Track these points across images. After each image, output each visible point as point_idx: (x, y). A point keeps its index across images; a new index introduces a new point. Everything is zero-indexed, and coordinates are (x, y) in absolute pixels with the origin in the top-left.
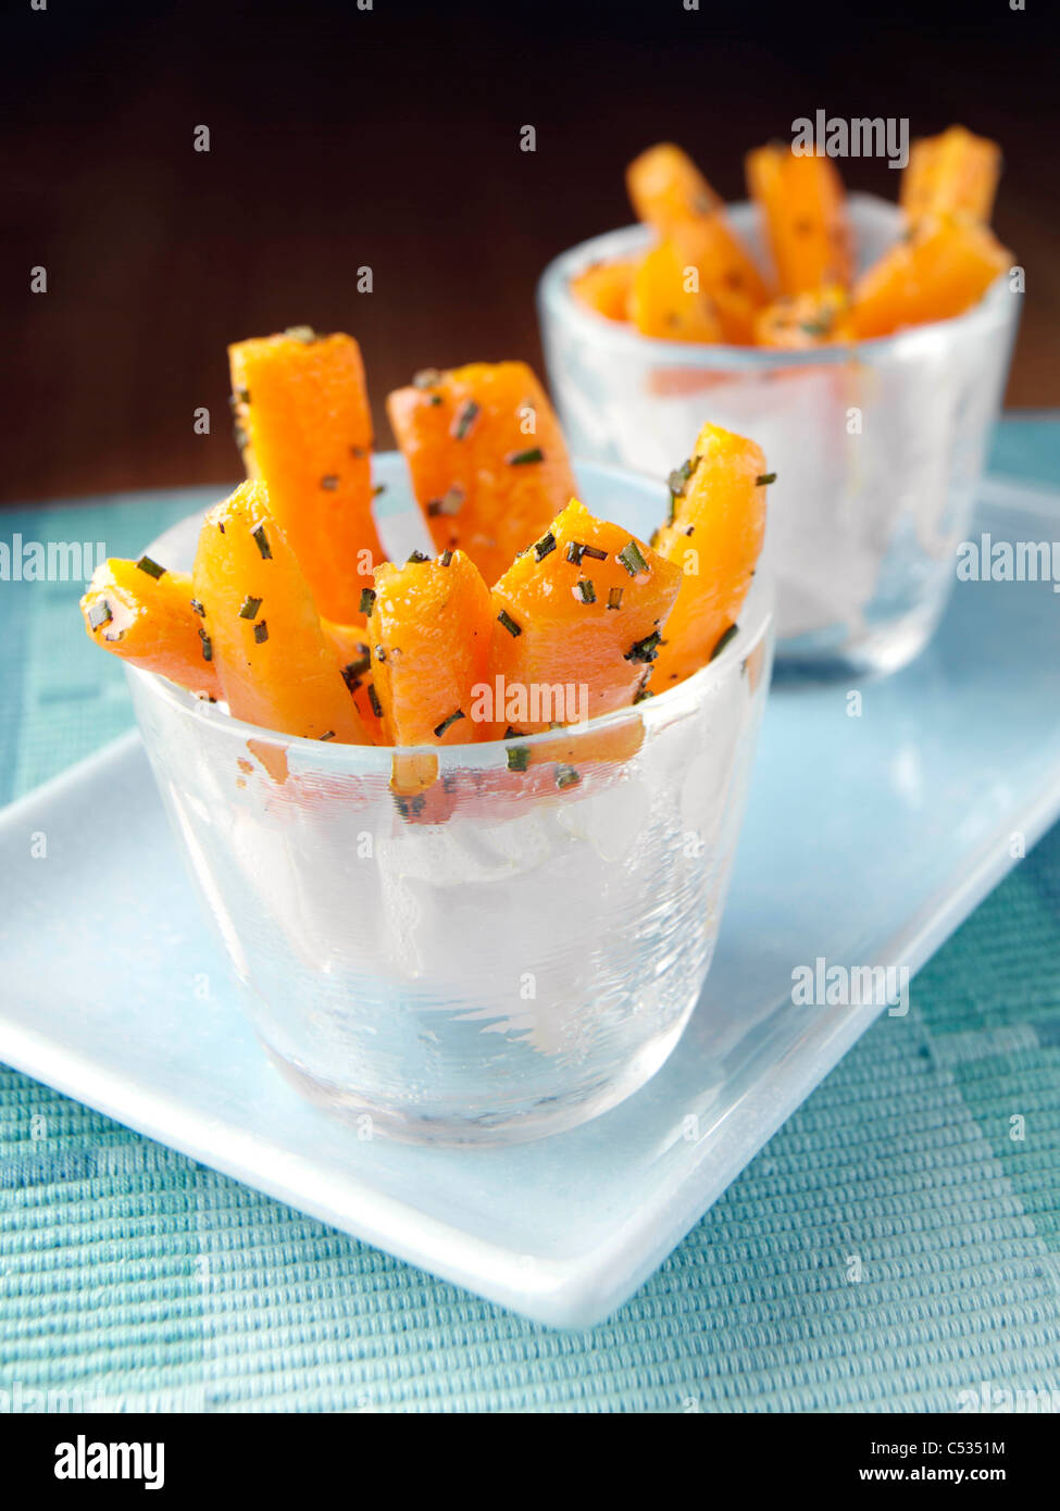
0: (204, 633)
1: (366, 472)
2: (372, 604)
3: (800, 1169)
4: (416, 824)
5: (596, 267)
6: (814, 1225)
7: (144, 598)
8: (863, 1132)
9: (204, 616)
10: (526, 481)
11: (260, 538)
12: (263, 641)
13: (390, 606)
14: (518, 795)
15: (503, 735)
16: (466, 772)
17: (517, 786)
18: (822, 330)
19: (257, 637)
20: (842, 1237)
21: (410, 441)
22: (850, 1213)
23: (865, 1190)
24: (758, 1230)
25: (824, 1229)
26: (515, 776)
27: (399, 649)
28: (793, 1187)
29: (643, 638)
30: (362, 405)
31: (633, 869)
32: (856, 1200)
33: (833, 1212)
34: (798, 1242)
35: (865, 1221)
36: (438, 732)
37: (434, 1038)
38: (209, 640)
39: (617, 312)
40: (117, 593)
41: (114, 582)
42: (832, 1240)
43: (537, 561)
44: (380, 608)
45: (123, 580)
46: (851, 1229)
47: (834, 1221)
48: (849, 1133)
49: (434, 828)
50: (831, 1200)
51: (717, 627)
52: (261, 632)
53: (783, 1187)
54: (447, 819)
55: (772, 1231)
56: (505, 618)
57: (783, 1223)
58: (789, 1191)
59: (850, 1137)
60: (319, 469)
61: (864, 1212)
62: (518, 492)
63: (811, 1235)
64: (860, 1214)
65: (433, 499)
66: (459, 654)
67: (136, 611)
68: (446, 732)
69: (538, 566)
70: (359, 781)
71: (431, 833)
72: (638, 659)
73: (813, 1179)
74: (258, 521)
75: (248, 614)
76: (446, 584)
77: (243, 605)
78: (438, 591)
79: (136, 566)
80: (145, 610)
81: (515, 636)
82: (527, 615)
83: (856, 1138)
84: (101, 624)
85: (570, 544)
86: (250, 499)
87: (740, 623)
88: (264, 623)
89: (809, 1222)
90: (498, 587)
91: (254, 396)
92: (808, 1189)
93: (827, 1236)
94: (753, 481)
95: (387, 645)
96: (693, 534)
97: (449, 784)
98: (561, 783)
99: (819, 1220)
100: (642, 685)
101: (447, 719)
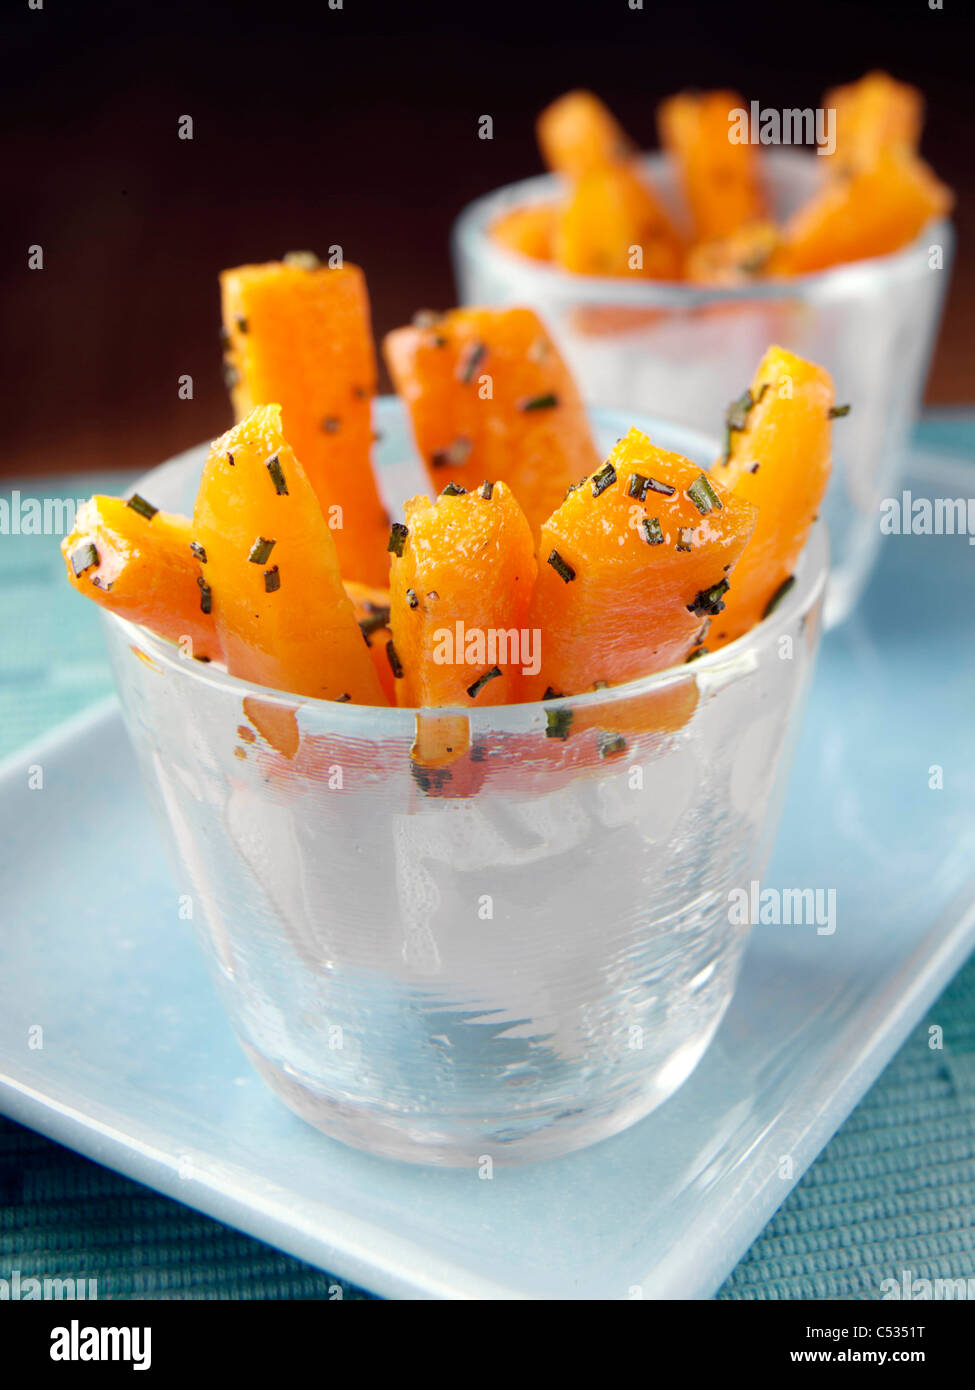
0: (204, 581)
1: (366, 416)
2: (404, 541)
3: (811, 1205)
4: (440, 798)
6: (828, 1269)
7: (136, 541)
8: (880, 1164)
9: (205, 561)
10: (549, 425)
11: (275, 470)
12: (274, 590)
13: (425, 544)
14: (558, 764)
15: (541, 697)
16: (501, 737)
17: (556, 756)
19: (267, 584)
20: (861, 1284)
21: (412, 388)
22: (869, 1256)
23: (885, 1229)
24: (766, 1274)
25: (841, 1273)
26: (556, 743)
27: (435, 592)
28: (804, 1224)
29: (710, 585)
30: (365, 343)
31: (679, 850)
32: (875, 1241)
33: (850, 1254)
34: (811, 1289)
35: (886, 1266)
36: (471, 691)
37: (447, 1042)
38: (209, 590)
39: (542, 253)
40: (105, 535)
41: (101, 522)
42: (850, 1287)
43: (595, 496)
44: (413, 546)
45: (111, 519)
46: (871, 1274)
47: (851, 1265)
48: (864, 1164)
49: (462, 802)
50: (847, 1239)
51: (772, 580)
52: (272, 581)
53: (792, 1225)
54: (477, 792)
55: (782, 1276)
56: (557, 561)
57: (794, 1267)
58: (799, 1230)
59: (866, 1169)
60: (320, 409)
61: (884, 1255)
62: (531, 441)
63: (826, 1281)
64: (880, 1257)
65: (437, 448)
66: (502, 599)
67: (126, 554)
68: (480, 692)
69: (595, 501)
70: (376, 747)
71: (456, 808)
72: (703, 611)
73: (826, 1216)
74: (273, 451)
75: (259, 558)
76: (488, 519)
77: (254, 548)
78: (480, 527)
79: (125, 505)
80: (137, 553)
81: (567, 581)
82: (585, 556)
83: (872, 1171)
84: (86, 570)
85: (631, 477)
86: (262, 426)
87: (797, 568)
88: (276, 568)
89: (823, 1265)
90: (550, 526)
91: (253, 325)
92: (821, 1228)
93: (844, 1282)
94: (825, 413)
95: (421, 589)
96: (759, 471)
97: (479, 754)
98: (605, 751)
99: (834, 1262)
100: (699, 642)
101: (483, 677)
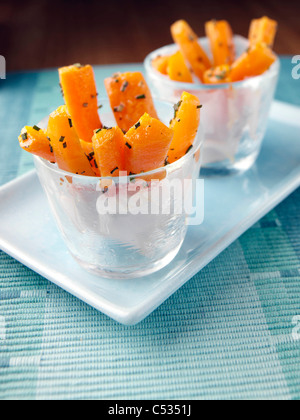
0: (50, 145)
5: (159, 57)
7: (34, 136)
9: (50, 141)
10: (141, 103)
11: (70, 120)
12: (65, 148)
18: (222, 78)
21: (110, 92)
36: (111, 173)
38: (52, 147)
39: (164, 71)
43: (135, 129)
51: (187, 146)
52: (65, 145)
56: (127, 144)
60: (82, 101)
62: (138, 106)
65: (115, 107)
67: (32, 140)
68: (114, 173)
75: (61, 140)
77: (60, 138)
79: (32, 128)
80: (35, 140)
81: (129, 149)
82: (133, 143)
87: (193, 144)
88: (65, 142)
90: (125, 136)
94: (196, 107)
96: (180, 121)
100: (166, 161)
101: (114, 169)
